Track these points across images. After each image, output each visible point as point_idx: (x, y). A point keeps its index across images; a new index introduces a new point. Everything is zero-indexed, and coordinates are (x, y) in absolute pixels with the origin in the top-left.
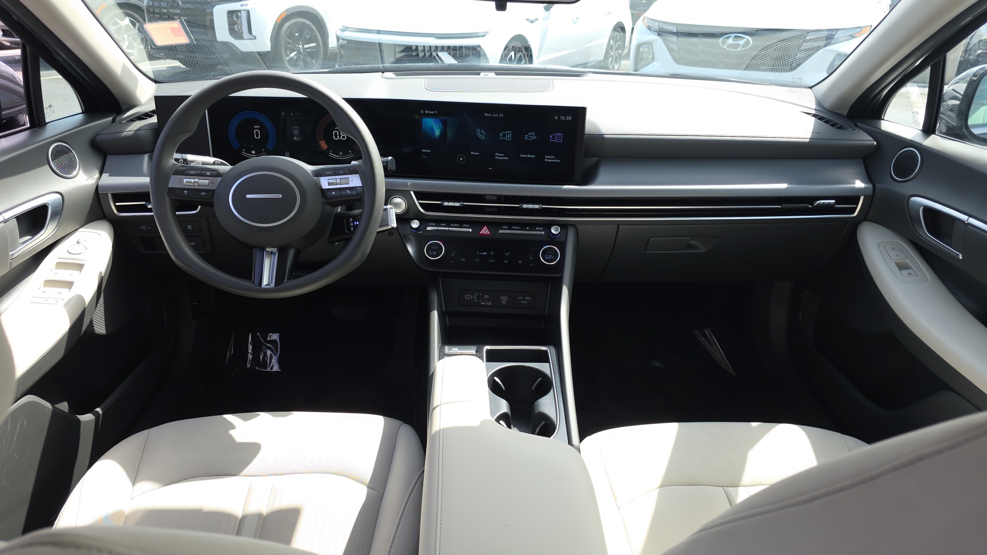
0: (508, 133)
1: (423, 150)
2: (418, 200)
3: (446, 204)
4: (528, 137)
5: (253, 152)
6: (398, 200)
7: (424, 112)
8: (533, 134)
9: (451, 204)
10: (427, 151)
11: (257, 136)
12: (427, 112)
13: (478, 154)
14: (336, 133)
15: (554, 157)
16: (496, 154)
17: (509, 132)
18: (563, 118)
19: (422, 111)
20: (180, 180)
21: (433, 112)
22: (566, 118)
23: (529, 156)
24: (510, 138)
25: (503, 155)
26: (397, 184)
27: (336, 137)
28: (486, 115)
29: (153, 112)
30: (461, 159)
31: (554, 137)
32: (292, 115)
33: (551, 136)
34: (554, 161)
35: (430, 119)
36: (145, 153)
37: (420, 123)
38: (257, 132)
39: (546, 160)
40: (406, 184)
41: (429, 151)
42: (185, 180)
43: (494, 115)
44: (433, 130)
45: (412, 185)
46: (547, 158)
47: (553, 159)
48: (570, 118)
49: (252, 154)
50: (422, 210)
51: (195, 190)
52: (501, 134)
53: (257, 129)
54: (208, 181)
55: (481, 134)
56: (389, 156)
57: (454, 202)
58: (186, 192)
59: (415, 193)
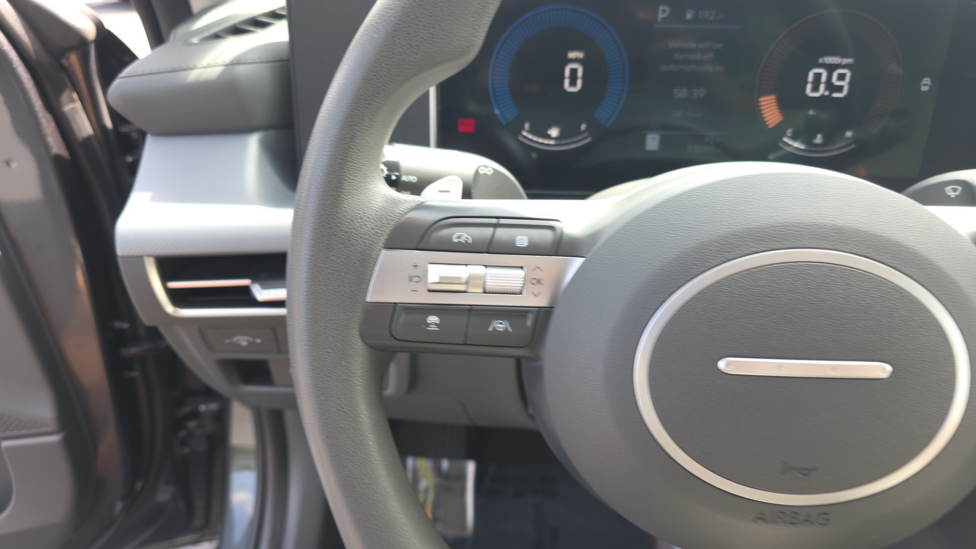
5: (554, 132)
11: (573, 83)
14: (818, 76)
20: (414, 272)
27: (816, 88)
29: (275, 15)
32: (689, 16)
36: (248, 130)
38: (574, 72)
42: (436, 273)
49: (549, 137)
51: (471, 311)
53: (576, 60)
54: (521, 273)
58: (433, 319)
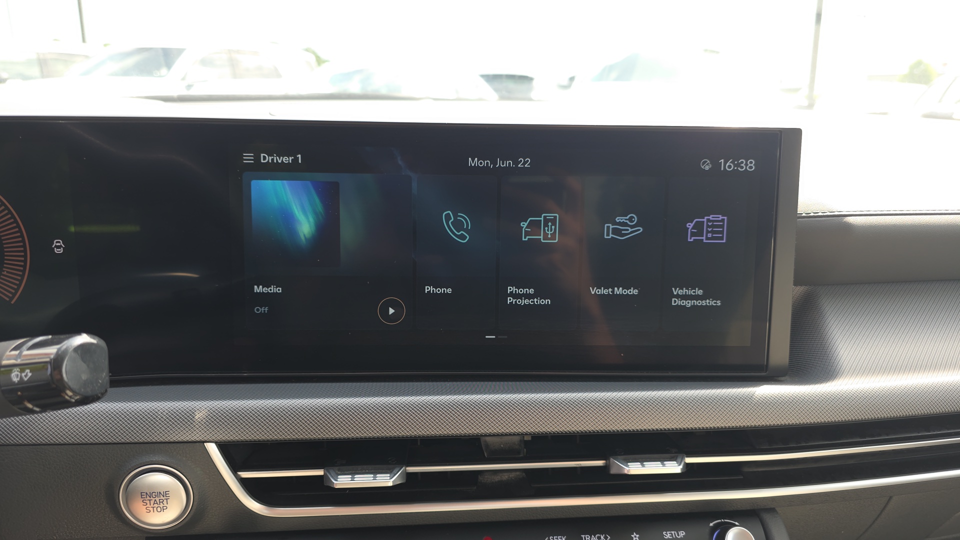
0: (546, 221)
1: (258, 289)
2: (235, 468)
3: (343, 481)
4: (615, 231)
6: (159, 480)
7: (257, 158)
8: (631, 219)
9: (364, 481)
10: (273, 289)
12: (265, 158)
13: (449, 291)
15: (700, 292)
16: (511, 289)
17: (550, 216)
18: (728, 166)
19: (248, 158)
21: (287, 160)
22: (739, 165)
23: (619, 291)
24: (554, 235)
25: (532, 291)
26: (151, 419)
28: (473, 162)
30: (391, 311)
31: (699, 226)
33: (690, 226)
34: (704, 303)
35: (278, 183)
37: (243, 196)
39: (676, 302)
40: (187, 418)
41: (279, 290)
43: (499, 163)
44: (288, 219)
45: (215, 419)
46: (678, 296)
47: (697, 298)
48: (749, 165)
50: (254, 506)
52: (524, 225)
55: (458, 225)
56: (78, 332)
57: (375, 472)
59: (223, 447)
